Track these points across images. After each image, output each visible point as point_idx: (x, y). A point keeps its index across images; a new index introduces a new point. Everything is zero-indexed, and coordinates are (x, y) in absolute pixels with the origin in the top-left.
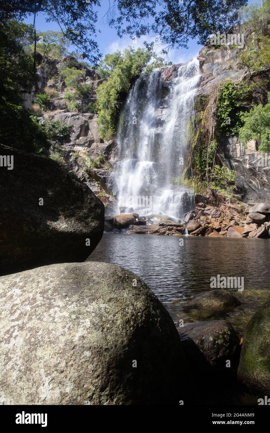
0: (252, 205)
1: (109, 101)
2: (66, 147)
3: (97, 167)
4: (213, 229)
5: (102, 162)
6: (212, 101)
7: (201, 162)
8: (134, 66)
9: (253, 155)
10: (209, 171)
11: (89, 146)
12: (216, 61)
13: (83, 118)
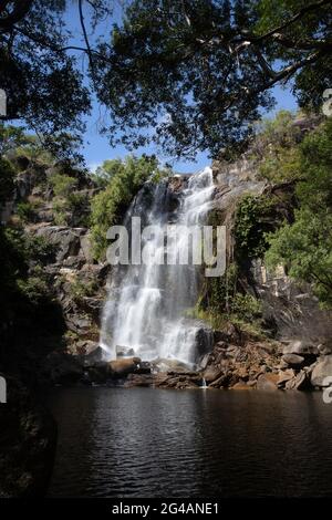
0: (287, 344)
1: (105, 215)
2: (50, 269)
3: (88, 296)
4: (238, 378)
5: (95, 288)
6: (229, 217)
7: (219, 289)
8: (137, 175)
9: (282, 280)
10: (230, 301)
11: (79, 268)
12: (232, 171)
13: (73, 233)
